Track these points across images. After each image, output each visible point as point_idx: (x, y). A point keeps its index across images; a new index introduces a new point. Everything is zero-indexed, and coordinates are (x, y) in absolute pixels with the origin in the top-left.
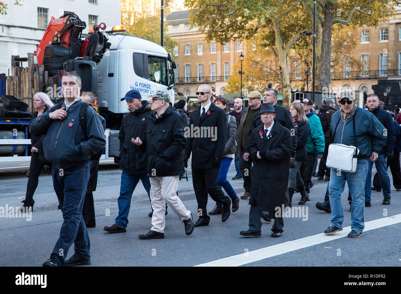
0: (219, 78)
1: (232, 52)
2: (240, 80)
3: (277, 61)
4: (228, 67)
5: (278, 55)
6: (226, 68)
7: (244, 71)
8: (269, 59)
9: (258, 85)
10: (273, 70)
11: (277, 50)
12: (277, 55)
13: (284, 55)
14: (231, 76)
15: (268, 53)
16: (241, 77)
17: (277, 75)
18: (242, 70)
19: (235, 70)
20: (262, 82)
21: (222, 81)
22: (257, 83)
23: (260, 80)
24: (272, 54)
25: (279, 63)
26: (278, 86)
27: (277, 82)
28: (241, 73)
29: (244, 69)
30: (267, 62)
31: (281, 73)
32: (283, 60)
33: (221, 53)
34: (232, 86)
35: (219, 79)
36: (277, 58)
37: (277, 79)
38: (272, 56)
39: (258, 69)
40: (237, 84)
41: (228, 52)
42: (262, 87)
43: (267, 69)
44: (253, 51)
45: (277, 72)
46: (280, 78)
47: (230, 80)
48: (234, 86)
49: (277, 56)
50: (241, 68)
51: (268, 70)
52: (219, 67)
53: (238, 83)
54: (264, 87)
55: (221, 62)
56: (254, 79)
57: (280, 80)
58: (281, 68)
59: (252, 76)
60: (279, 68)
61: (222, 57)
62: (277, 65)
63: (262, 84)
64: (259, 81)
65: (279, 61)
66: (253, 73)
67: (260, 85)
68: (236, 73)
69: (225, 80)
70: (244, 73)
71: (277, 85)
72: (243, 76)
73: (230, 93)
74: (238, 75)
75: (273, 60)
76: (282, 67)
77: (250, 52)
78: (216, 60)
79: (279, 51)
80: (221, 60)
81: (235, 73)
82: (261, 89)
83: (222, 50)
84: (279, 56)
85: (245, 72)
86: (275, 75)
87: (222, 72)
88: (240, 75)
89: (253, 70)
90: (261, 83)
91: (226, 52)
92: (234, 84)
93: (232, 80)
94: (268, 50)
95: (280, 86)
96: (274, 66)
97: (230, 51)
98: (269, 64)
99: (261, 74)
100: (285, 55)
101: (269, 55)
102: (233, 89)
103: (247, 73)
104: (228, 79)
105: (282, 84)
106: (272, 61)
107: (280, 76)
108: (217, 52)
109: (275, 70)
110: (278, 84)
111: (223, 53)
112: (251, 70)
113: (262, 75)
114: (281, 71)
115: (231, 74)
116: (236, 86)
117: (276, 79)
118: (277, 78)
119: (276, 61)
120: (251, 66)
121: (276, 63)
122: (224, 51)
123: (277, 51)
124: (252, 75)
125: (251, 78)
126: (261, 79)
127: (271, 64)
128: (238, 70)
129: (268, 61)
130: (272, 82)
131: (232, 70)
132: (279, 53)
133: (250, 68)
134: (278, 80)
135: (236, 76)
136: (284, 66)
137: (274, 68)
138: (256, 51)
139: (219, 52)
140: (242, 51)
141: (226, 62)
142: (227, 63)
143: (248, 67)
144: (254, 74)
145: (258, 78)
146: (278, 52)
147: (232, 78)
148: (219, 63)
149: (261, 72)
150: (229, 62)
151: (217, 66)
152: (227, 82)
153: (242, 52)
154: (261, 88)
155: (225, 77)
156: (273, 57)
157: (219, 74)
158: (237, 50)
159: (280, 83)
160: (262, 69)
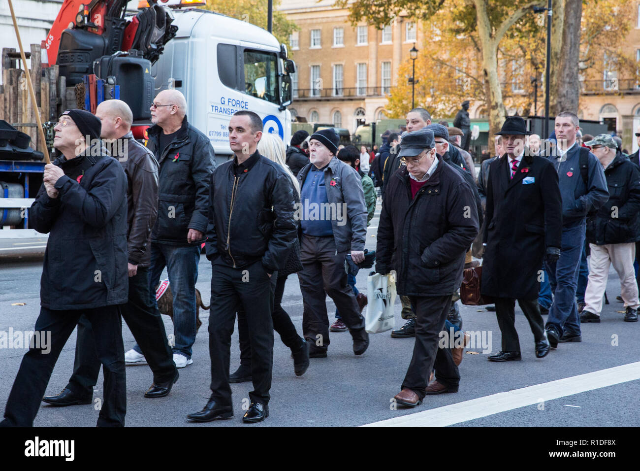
0: (373, 90)
1: (396, 43)
2: (411, 94)
3: (479, 60)
4: (389, 70)
5: (482, 49)
6: (384, 72)
7: (419, 77)
8: (465, 56)
9: (444, 103)
10: (472, 77)
11: (480, 40)
12: (480, 48)
13: (492, 48)
14: (395, 87)
15: (463, 46)
16: (413, 88)
17: (479, 85)
18: (415, 76)
19: (401, 75)
20: (451, 98)
21: (378, 95)
22: (442, 100)
23: (447, 95)
24: (471, 48)
25: (484, 63)
26: (481, 106)
27: (479, 98)
28: (412, 81)
29: (418, 75)
30: (461, 62)
31: (487, 82)
32: (491, 58)
33: (377, 45)
34: (396, 106)
35: (371, 93)
36: (480, 54)
37: (479, 93)
38: (470, 50)
39: (444, 75)
40: (405, 102)
41: (390, 42)
42: (452, 108)
43: (461, 74)
44: (434, 42)
45: (479, 80)
46: (484, 91)
47: (393, 94)
48: (400, 105)
49: (479, 50)
50: (412, 72)
51: (462, 76)
52: (372, 70)
53: (406, 99)
54: (455, 108)
55: (377, 61)
56: (438, 93)
57: (484, 94)
58: (486, 73)
59: (433, 87)
60: (482, 73)
61: (377, 52)
62: (478, 68)
63: (451, 102)
64: (446, 97)
65: (482, 59)
66: (434, 81)
67: (447, 104)
68: (404, 81)
69: (383, 93)
70: (418, 81)
71: (478, 103)
72: (416, 86)
73: (393, 118)
74: (407, 85)
75: (471, 59)
76: (489, 71)
77: (429, 43)
78: (367, 57)
79: (483, 41)
80: (377, 58)
81: (401, 82)
82: (449, 111)
83: (379, 40)
84: (484, 51)
85: (420, 79)
86: (474, 85)
87: (378, 80)
88: (411, 86)
89: (434, 76)
90: (449, 100)
91: (385, 42)
92: (400, 101)
93: (395, 95)
94: (463, 40)
95: (484, 105)
96: (474, 68)
97: (393, 40)
98: (465, 66)
99: (449, 84)
100: (495, 49)
101: (465, 50)
102: (398, 110)
103: (423, 81)
104: (388, 92)
105: (489, 102)
106: (469, 60)
107: (484, 87)
108: (368, 42)
109: (475, 77)
110: (481, 103)
111: (380, 44)
112: (432, 76)
113: (451, 86)
114: (487, 78)
115: (395, 84)
116: (403, 105)
117: (477, 93)
118: (478, 91)
119: (477, 60)
120: (432, 68)
121: (478, 63)
122: (381, 42)
123: (479, 42)
124: (432, 85)
125: (431, 90)
126: (450, 93)
127: (468, 66)
128: (406, 76)
129: (462, 59)
130: (469, 99)
131: (396, 76)
132: (483, 45)
133: (428, 72)
134: (481, 95)
135: (404, 88)
136: (492, 69)
137: (473, 72)
138: (441, 41)
139: (373, 43)
140: (414, 41)
141: (385, 61)
142: (387, 63)
143: (426, 72)
144: (436, 83)
145: (444, 91)
146: (481, 43)
147: (396, 91)
148: (372, 64)
149: (450, 80)
150: (391, 60)
151: (370, 68)
152: (386, 97)
153: (414, 43)
154: (449, 109)
155: (383, 89)
156: (471, 53)
157: (372, 84)
158: (405, 40)
159: (484, 100)
160: (452, 75)
